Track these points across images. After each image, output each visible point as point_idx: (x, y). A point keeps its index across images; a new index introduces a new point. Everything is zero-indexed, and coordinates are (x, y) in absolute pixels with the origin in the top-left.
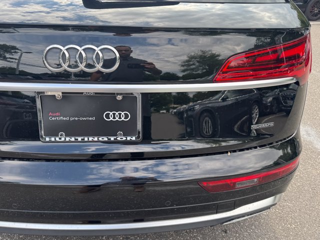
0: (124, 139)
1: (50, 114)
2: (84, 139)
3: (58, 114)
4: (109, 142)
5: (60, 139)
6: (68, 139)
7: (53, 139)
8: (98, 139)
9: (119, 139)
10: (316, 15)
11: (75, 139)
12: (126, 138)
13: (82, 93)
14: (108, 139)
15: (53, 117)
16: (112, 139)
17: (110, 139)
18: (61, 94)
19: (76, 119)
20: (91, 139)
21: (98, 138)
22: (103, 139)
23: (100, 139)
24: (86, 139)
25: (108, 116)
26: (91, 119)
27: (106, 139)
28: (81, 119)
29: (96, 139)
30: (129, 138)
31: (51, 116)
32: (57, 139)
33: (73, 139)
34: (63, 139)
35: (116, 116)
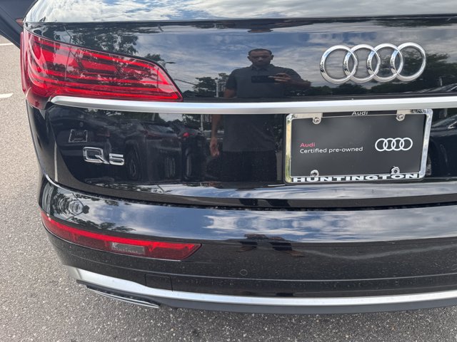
0: (402, 176)
1: (302, 145)
2: (345, 179)
3: (313, 145)
4: (380, 182)
5: (313, 179)
6: (323, 179)
7: (303, 180)
8: (365, 179)
9: (393, 177)
11: (333, 179)
12: (405, 175)
13: (350, 113)
14: (379, 178)
15: (305, 149)
16: (385, 177)
17: (382, 178)
18: (320, 116)
19: (337, 150)
20: (354, 178)
21: (365, 177)
22: (371, 178)
23: (368, 178)
24: (348, 179)
25: (381, 144)
26: (357, 149)
27: (375, 178)
28: (344, 150)
29: (361, 178)
30: (408, 176)
31: (302, 147)
32: (309, 179)
33: (330, 179)
34: (316, 180)
35: (392, 144)
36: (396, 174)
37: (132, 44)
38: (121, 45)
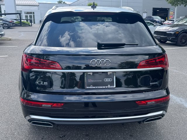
3: (91, 80)
6: (93, 87)
7: (89, 88)
10: (184, 43)
11: (96, 88)
14: (105, 87)
16: (107, 87)
19: (96, 81)
23: (103, 87)
24: (99, 87)
25: (105, 80)
26: (100, 81)
28: (98, 81)
30: (112, 87)
31: (89, 80)
32: (90, 87)
34: (92, 88)
35: (108, 80)
36: (109, 86)
37: (48, 58)
38: (46, 58)
